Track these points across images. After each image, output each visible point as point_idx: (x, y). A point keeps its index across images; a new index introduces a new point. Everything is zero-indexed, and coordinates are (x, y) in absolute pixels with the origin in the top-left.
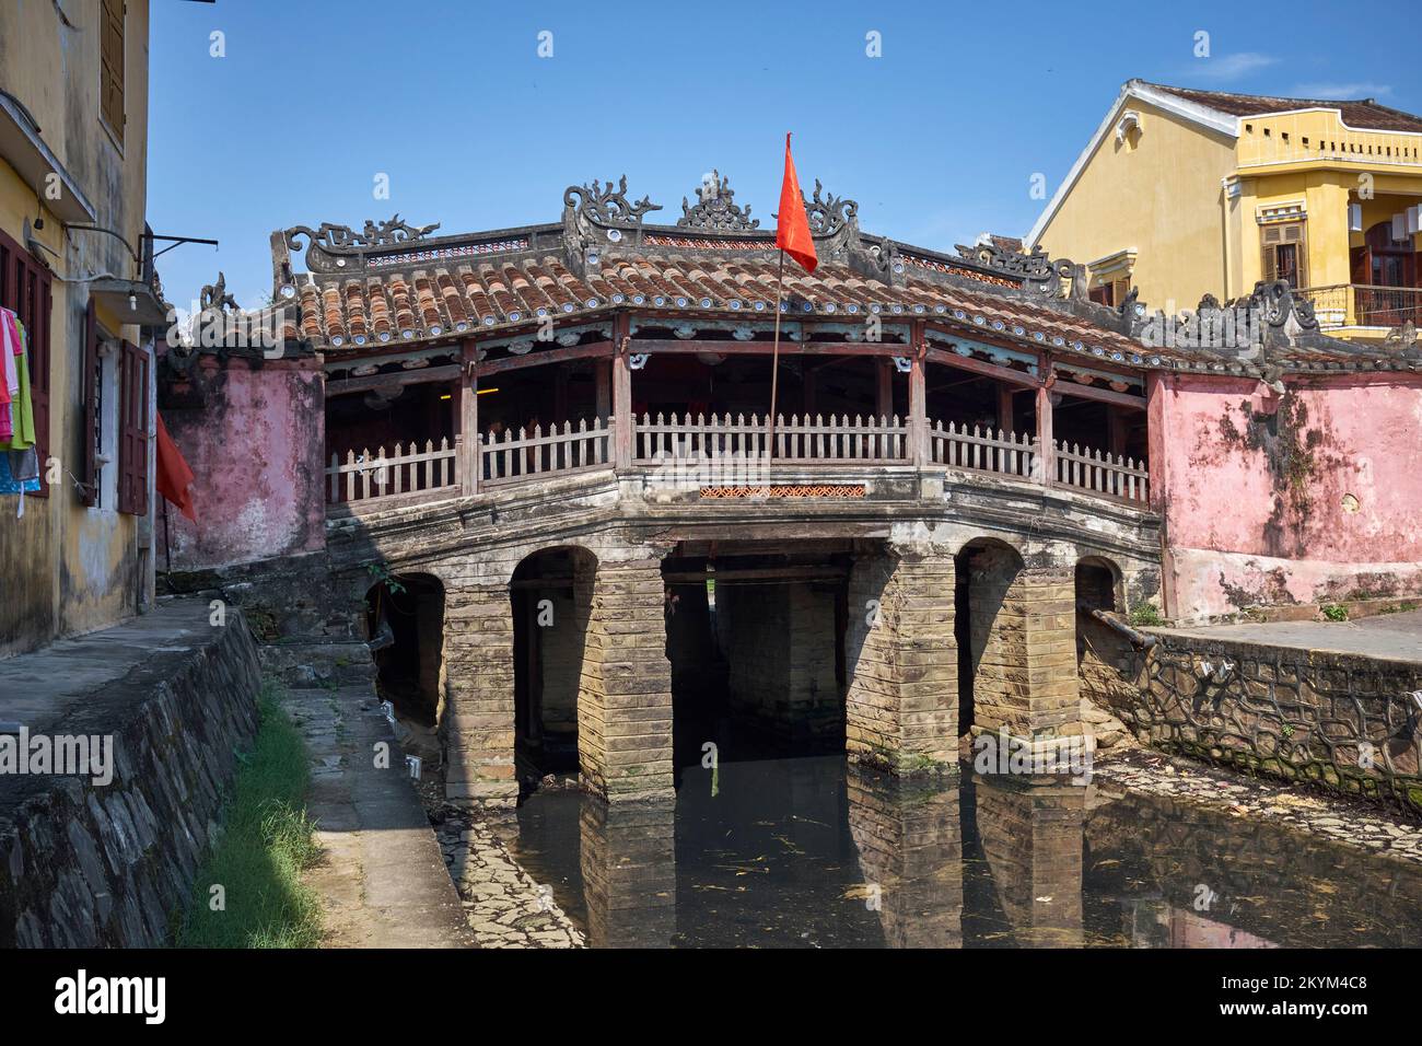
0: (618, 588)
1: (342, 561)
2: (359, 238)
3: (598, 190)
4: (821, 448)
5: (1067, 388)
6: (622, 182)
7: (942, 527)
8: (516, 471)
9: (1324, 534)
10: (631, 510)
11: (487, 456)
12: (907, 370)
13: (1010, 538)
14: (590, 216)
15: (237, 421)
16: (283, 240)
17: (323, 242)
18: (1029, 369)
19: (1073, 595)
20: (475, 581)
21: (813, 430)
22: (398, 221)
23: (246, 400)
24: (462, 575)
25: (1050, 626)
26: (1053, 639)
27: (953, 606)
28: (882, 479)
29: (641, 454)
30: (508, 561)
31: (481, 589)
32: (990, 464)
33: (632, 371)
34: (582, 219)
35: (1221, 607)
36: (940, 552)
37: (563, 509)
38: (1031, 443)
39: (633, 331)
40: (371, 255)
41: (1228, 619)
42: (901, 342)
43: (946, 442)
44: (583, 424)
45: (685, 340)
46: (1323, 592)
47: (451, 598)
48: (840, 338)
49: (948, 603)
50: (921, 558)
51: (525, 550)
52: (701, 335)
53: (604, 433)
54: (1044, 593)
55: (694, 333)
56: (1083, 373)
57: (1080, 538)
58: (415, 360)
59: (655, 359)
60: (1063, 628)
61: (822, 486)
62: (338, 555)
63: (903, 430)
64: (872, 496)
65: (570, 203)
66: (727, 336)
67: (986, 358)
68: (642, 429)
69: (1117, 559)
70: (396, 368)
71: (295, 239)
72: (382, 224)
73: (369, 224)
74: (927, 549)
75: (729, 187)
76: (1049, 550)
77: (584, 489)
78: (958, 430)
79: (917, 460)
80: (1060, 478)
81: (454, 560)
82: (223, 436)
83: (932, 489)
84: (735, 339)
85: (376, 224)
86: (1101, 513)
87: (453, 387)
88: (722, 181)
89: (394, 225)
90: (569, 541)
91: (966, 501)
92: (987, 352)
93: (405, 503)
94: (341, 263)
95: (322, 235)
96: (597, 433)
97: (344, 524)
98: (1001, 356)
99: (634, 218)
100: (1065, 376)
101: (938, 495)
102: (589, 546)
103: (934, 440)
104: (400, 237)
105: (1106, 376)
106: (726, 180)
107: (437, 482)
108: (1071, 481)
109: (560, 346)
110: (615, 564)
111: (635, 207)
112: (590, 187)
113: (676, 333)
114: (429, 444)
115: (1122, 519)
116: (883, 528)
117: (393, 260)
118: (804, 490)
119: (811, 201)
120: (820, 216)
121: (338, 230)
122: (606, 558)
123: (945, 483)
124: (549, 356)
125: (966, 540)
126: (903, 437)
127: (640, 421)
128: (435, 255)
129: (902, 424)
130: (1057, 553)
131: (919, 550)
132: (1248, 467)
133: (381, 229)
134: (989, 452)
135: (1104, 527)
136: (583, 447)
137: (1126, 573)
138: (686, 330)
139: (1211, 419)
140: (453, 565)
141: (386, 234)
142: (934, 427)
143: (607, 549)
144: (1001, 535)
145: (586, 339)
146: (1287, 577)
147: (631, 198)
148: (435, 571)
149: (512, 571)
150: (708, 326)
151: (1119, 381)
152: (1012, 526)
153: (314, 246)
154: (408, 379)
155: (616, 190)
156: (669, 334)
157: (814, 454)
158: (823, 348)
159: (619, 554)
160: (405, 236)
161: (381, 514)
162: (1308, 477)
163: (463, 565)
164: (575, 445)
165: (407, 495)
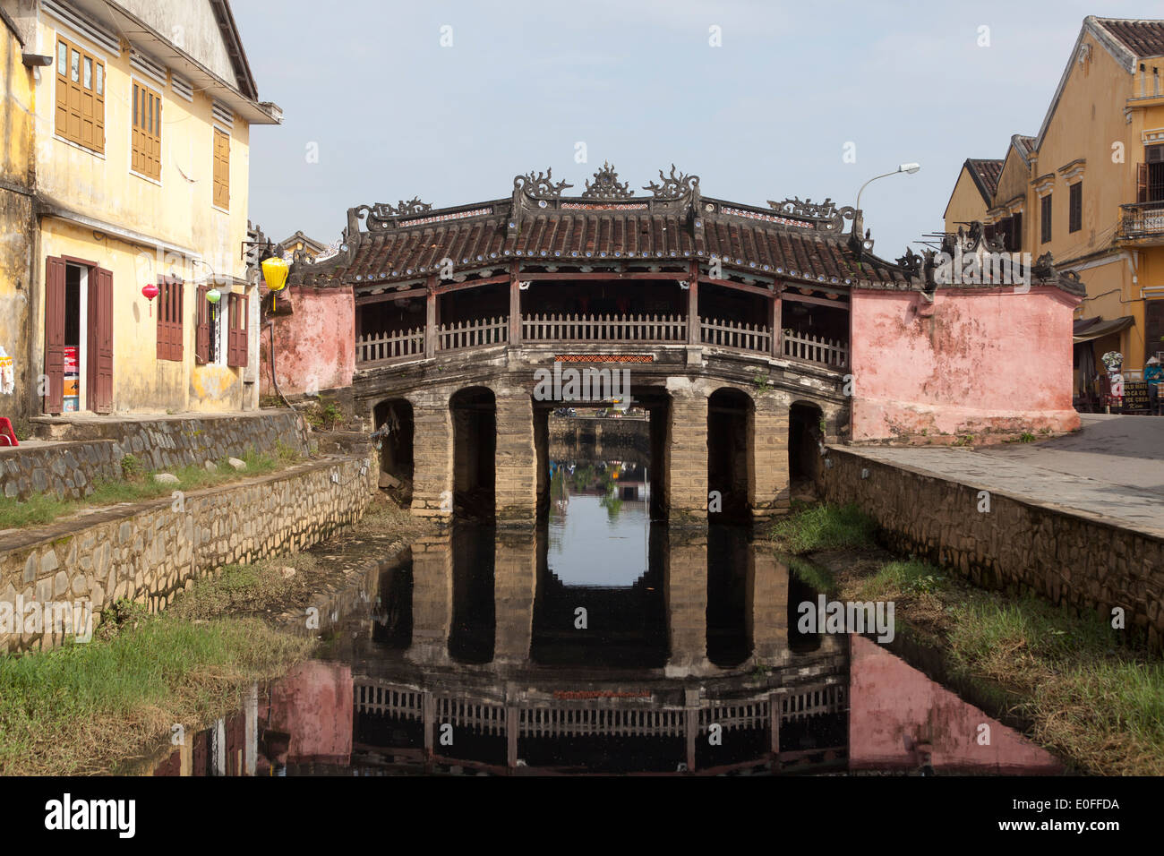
0: (506, 409)
1: (362, 391)
2: (396, 210)
3: (533, 177)
4: (632, 334)
5: (792, 297)
6: (549, 172)
7: (700, 381)
8: (456, 345)
9: (971, 392)
10: (513, 367)
11: (441, 337)
12: (687, 288)
13: (745, 387)
14: (528, 193)
15: (309, 320)
16: (354, 214)
17: (375, 214)
18: (769, 286)
19: (788, 424)
20: (428, 404)
21: (628, 324)
22: (417, 200)
23: (313, 309)
24: (420, 399)
25: (770, 441)
26: (772, 449)
27: (706, 427)
28: (663, 353)
29: (525, 336)
30: (446, 393)
31: (431, 408)
32: (739, 344)
33: (521, 290)
34: (524, 195)
35: (884, 434)
36: (698, 395)
37: (478, 367)
38: (768, 331)
39: (522, 268)
40: (402, 220)
41: (886, 441)
42: (684, 271)
43: (711, 331)
44: (493, 320)
45: (552, 273)
46: (962, 428)
47: (416, 411)
48: (647, 270)
49: (704, 425)
50: (686, 398)
51: (456, 388)
52: (561, 270)
53: (504, 325)
54: (766, 422)
55: (557, 269)
56: (806, 289)
57: (794, 389)
58: (403, 286)
59: (534, 284)
60: (778, 443)
61: (627, 355)
62: (359, 388)
63: (683, 324)
64: (657, 362)
65: (517, 186)
66: (577, 270)
67: (739, 280)
68: (525, 323)
69: (819, 402)
70: (393, 290)
71: (361, 212)
72: (408, 202)
73: (401, 203)
74: (689, 393)
75: (614, 172)
76: (771, 396)
77: (489, 356)
78: (719, 324)
79: (690, 342)
80: (787, 353)
81: (418, 392)
82: (302, 327)
83: (694, 359)
84: (581, 272)
85: (405, 203)
86: (810, 374)
87: (422, 302)
88: (610, 168)
89: (414, 203)
90: (479, 384)
91: (718, 365)
92: (740, 276)
93: (397, 362)
94: (385, 225)
95: (375, 209)
96: (501, 325)
97: (363, 372)
98: (749, 279)
99: (555, 193)
100: (791, 290)
101: (698, 362)
102: (489, 387)
103: (703, 330)
104: (418, 210)
105: (824, 290)
106: (613, 168)
107: (414, 352)
108: (795, 354)
109: (481, 278)
110: (504, 397)
111: (556, 186)
112: (529, 176)
113: (547, 269)
114: (410, 331)
115: (824, 378)
116: (662, 380)
117: (415, 223)
118: (617, 358)
119: (668, 177)
120: (675, 186)
121: (384, 206)
122: (500, 393)
123: (703, 355)
124: (474, 283)
125: (715, 389)
126: (683, 328)
127: (525, 319)
128: (438, 219)
129: (683, 320)
130: (777, 398)
131: (685, 393)
132: (913, 348)
133: (408, 205)
134: (739, 337)
135: (812, 383)
136: (493, 332)
137: (825, 411)
138: (552, 268)
139: (886, 317)
140: (417, 395)
141: (410, 208)
142: (703, 321)
143: (500, 390)
144: (738, 386)
145: (496, 273)
146: (935, 417)
147: (554, 182)
148: (407, 397)
149: (447, 398)
150: (565, 265)
151: (832, 294)
152: (746, 381)
153: (371, 217)
154: (398, 296)
155: (545, 176)
156: (543, 270)
157: (628, 337)
158: (634, 276)
159: (506, 391)
160: (421, 209)
161: (382, 368)
162: (959, 355)
163: (422, 395)
164: (489, 331)
165: (398, 358)
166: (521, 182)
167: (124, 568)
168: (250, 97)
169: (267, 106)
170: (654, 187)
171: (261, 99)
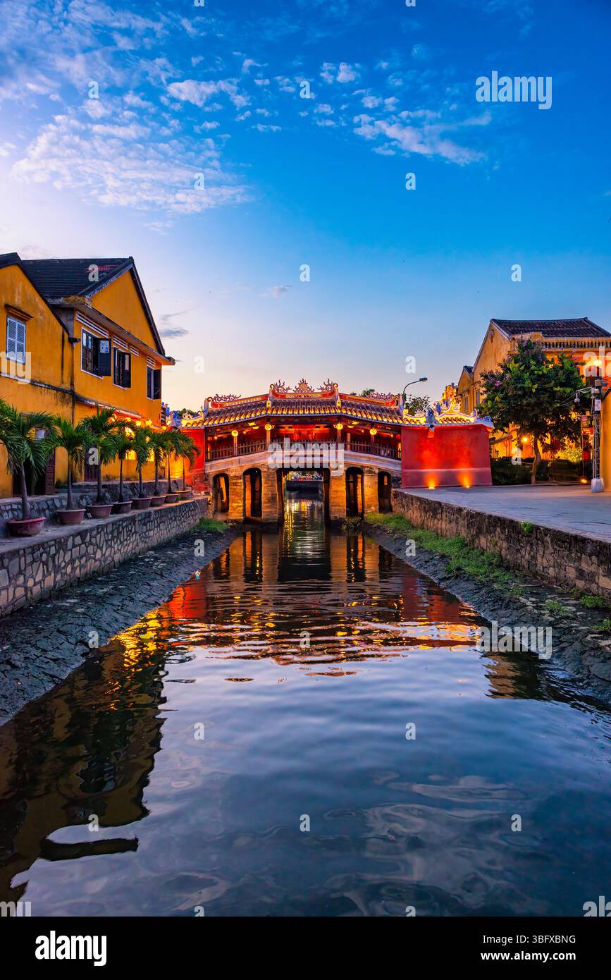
0: (266, 477)
2: (223, 399)
6: (283, 383)
8: (245, 452)
12: (336, 427)
13: (360, 467)
16: (206, 400)
17: (215, 400)
19: (378, 480)
24: (231, 473)
25: (370, 487)
27: (345, 482)
30: (241, 471)
31: (236, 476)
32: (358, 450)
34: (273, 392)
37: (254, 460)
38: (369, 444)
44: (260, 443)
47: (230, 478)
51: (245, 469)
53: (265, 445)
55: (285, 421)
57: (379, 467)
60: (374, 488)
65: (271, 389)
69: (389, 472)
71: (209, 400)
73: (225, 396)
75: (306, 382)
76: (371, 470)
80: (376, 452)
85: (227, 396)
86: (386, 461)
89: (230, 396)
90: (256, 467)
93: (222, 459)
95: (215, 398)
96: (263, 445)
99: (286, 391)
102: (259, 468)
104: (232, 399)
107: (229, 455)
108: (379, 454)
111: (286, 389)
112: (276, 385)
113: (281, 420)
114: (227, 447)
115: (391, 462)
117: (231, 404)
119: (327, 384)
120: (329, 388)
121: (218, 397)
125: (348, 467)
130: (373, 470)
134: (358, 447)
135: (386, 464)
136: (260, 447)
137: (392, 475)
138: (283, 420)
141: (229, 398)
143: (264, 470)
144: (358, 466)
147: (285, 387)
148: (226, 473)
149: (243, 473)
150: (288, 419)
153: (213, 401)
155: (282, 385)
164: (258, 446)
165: (223, 457)
166: (272, 386)
167: (109, 542)
168: (161, 354)
169: (170, 359)
170: (322, 388)
171: (166, 356)
